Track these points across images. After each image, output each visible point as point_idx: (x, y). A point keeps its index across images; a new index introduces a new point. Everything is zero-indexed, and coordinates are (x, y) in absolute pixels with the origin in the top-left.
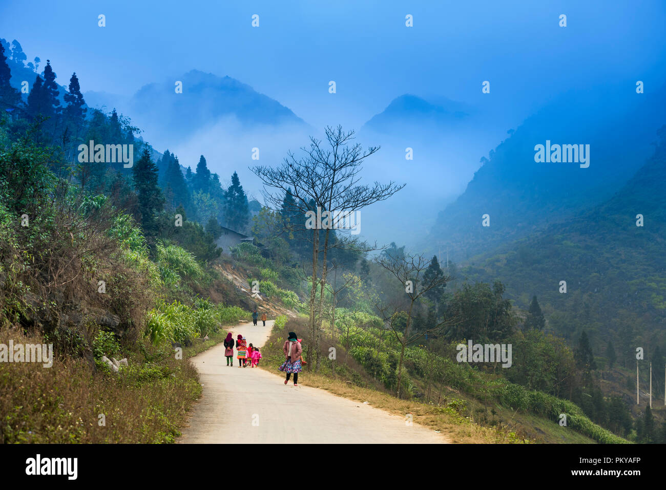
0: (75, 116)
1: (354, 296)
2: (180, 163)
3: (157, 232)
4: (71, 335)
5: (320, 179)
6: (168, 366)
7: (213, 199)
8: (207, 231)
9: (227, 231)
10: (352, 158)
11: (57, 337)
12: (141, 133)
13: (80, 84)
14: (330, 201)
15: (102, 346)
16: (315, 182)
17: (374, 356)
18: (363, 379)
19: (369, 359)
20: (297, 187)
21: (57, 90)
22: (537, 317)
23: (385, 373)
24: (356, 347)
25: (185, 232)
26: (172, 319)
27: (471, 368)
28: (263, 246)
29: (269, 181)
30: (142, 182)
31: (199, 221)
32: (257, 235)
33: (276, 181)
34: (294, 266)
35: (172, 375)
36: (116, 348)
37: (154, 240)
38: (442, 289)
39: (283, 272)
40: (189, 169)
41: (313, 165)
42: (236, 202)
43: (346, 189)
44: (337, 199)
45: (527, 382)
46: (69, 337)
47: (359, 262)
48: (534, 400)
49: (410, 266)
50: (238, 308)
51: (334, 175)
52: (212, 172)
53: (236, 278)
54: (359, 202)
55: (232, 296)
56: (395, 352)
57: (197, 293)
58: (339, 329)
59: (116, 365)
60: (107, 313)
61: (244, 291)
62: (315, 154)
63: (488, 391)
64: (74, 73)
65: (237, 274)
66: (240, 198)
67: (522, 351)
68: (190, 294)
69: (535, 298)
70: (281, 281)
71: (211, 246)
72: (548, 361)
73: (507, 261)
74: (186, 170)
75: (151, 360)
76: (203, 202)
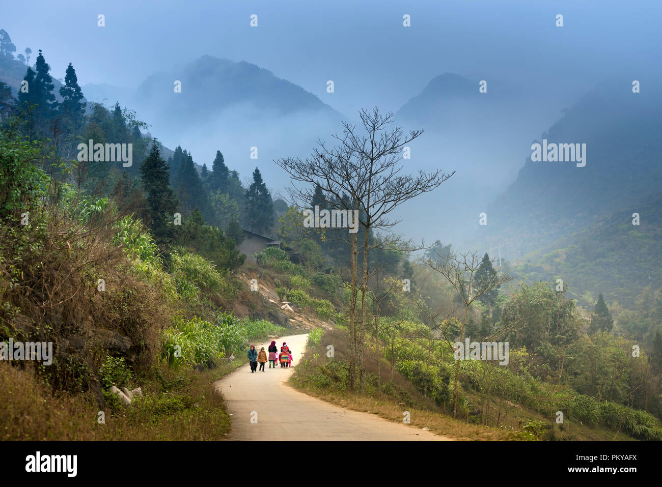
0: (72, 112)
1: (397, 303)
2: (194, 160)
3: (171, 239)
4: (73, 363)
5: (355, 170)
6: (189, 395)
7: (233, 199)
8: (228, 236)
9: (251, 235)
10: (392, 144)
11: (56, 367)
12: (148, 128)
13: (77, 76)
14: (369, 194)
15: (111, 374)
16: (350, 174)
17: (424, 370)
18: (412, 397)
19: (418, 374)
20: (330, 180)
21: (52, 83)
22: (603, 318)
23: (437, 389)
24: (403, 361)
25: (202, 237)
26: (192, 338)
27: (533, 379)
28: (292, 250)
29: (297, 175)
30: (151, 182)
31: (218, 225)
32: (285, 238)
33: (306, 174)
34: (328, 272)
35: (195, 405)
36: (127, 375)
37: (167, 247)
38: (496, 290)
39: (316, 279)
40: (204, 167)
41: (347, 154)
42: (259, 201)
43: (385, 180)
44: (377, 192)
45: (597, 393)
46: (70, 366)
47: (401, 264)
48: (606, 412)
49: (462, 266)
50: (267, 321)
51: (372, 165)
52: (231, 169)
53: (262, 288)
54: (402, 195)
55: (259, 308)
56: (446, 364)
57: (219, 306)
58: (382, 341)
59: (128, 396)
60: (116, 335)
61: (272, 303)
62: (349, 141)
63: (553, 404)
64: (70, 64)
65: (263, 283)
66: (263, 197)
67: (589, 357)
68: (212, 308)
69: (601, 297)
70: (314, 289)
71: (233, 253)
72: (619, 368)
73: (567, 257)
74: (201, 169)
75: (170, 388)
76: (221, 203)
